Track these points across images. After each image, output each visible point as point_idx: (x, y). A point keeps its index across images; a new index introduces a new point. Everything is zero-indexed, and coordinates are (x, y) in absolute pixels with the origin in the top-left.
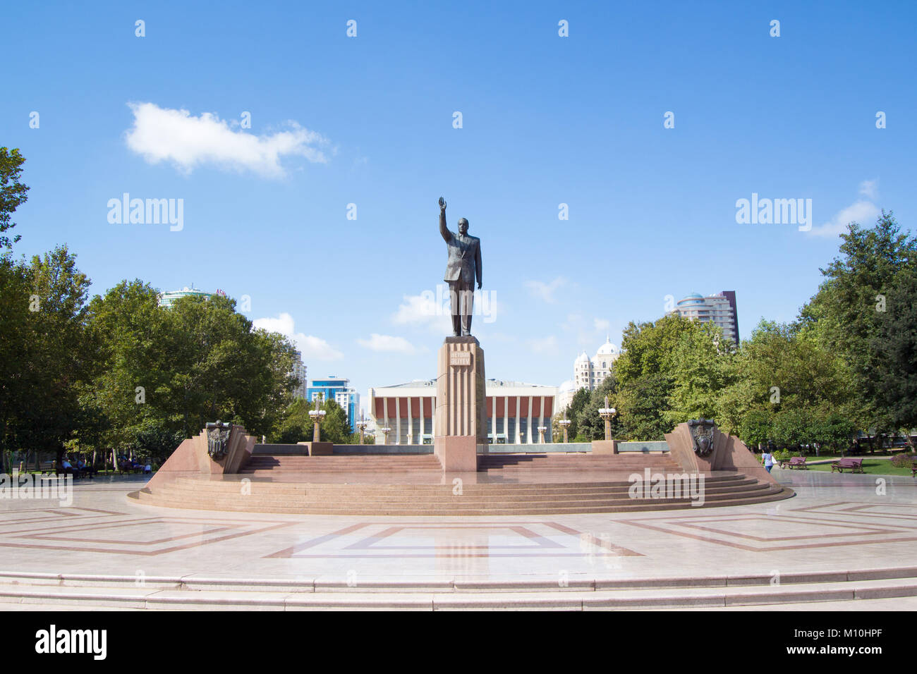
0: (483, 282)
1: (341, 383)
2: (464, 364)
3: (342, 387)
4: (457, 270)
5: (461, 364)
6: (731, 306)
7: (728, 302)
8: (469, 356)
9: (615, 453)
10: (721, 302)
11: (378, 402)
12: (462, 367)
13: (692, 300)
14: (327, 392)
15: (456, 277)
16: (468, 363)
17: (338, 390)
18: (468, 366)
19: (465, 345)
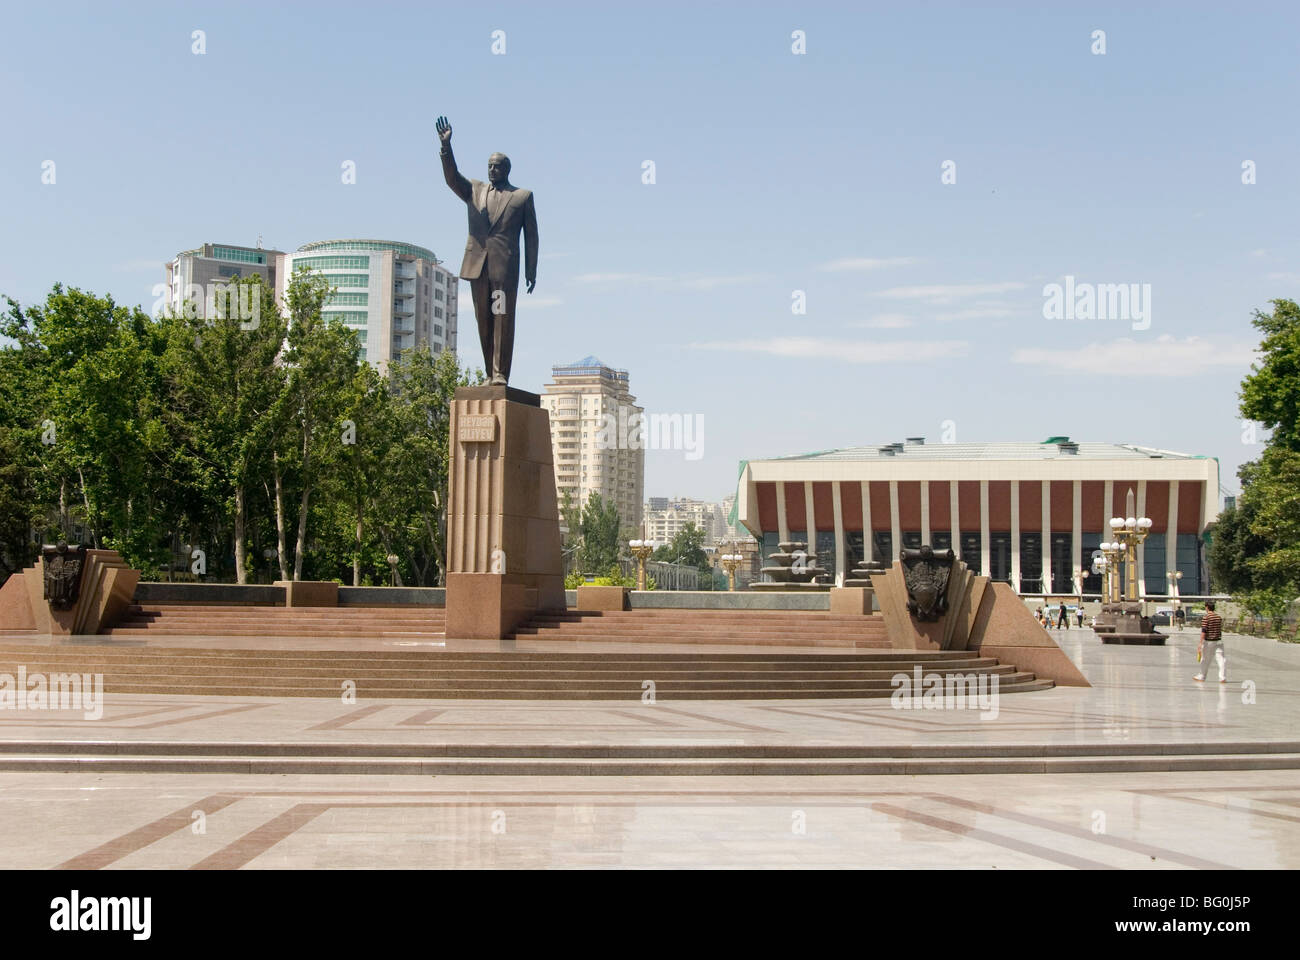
0: (537, 279)
2: (483, 439)
4: (479, 256)
5: (477, 439)
8: (492, 425)
9: (865, 613)
12: (481, 444)
16: (490, 437)
18: (491, 442)
19: (488, 403)
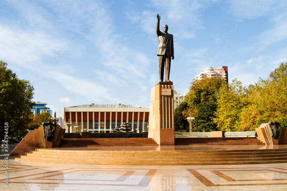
1: (43, 105)
3: (44, 107)
4: (164, 50)
6: (225, 73)
7: (225, 71)
8: (171, 91)
10: (221, 71)
11: (67, 114)
12: (167, 96)
13: (209, 70)
14: (36, 109)
15: (163, 53)
16: (170, 94)
17: (41, 108)
18: (170, 96)
19: (169, 86)
